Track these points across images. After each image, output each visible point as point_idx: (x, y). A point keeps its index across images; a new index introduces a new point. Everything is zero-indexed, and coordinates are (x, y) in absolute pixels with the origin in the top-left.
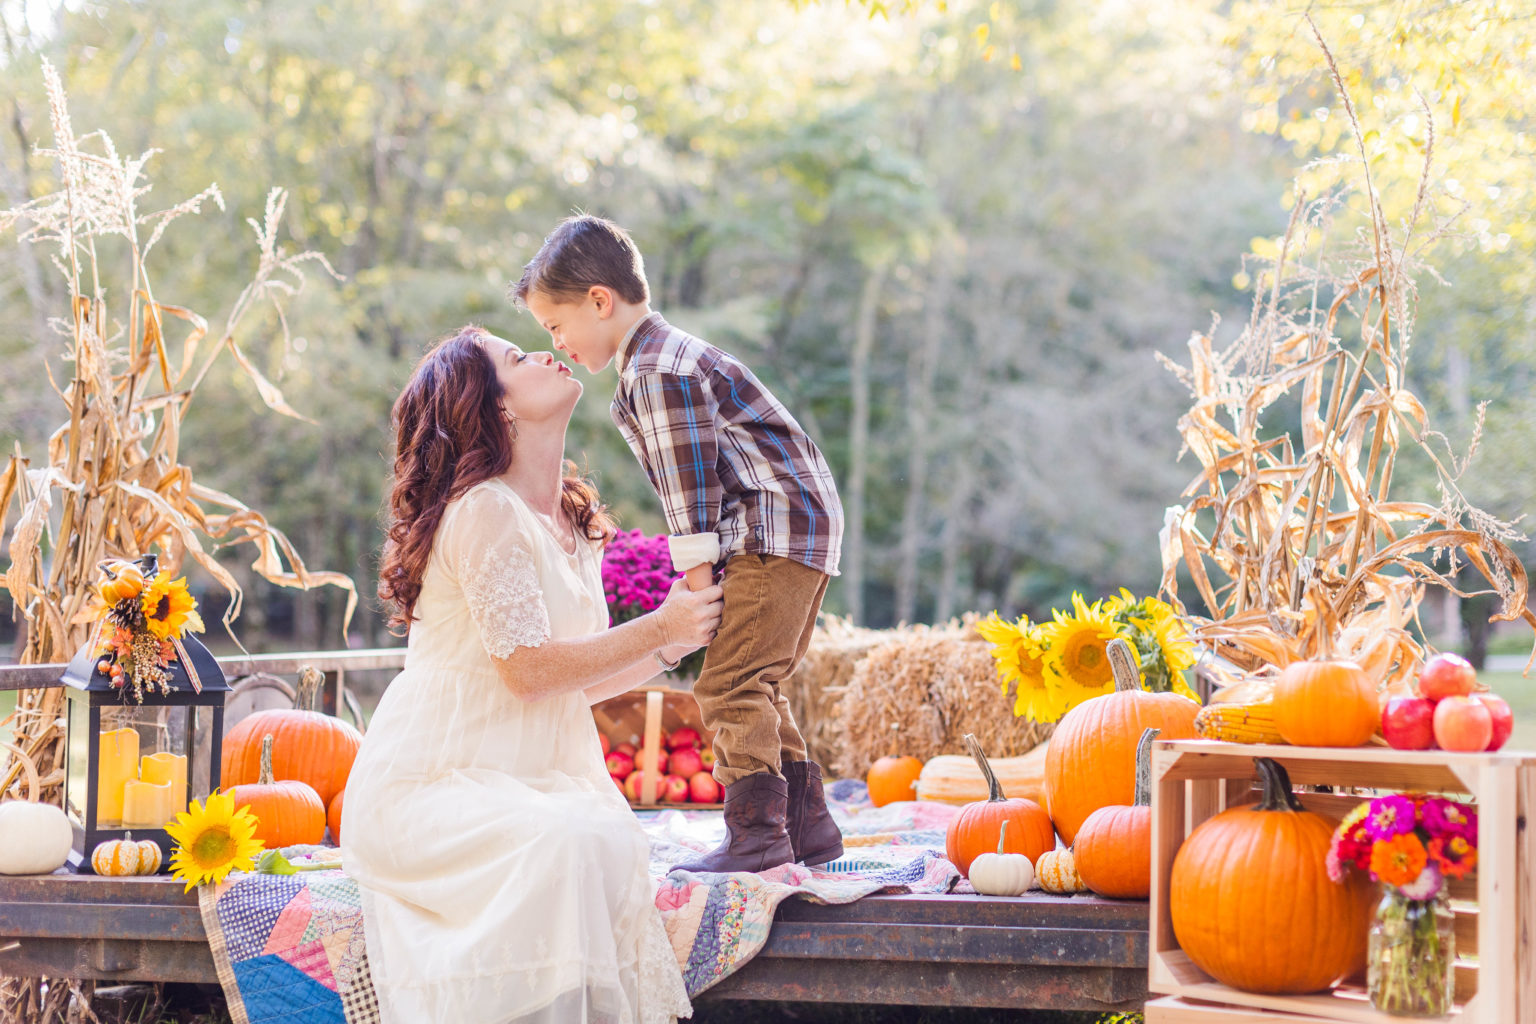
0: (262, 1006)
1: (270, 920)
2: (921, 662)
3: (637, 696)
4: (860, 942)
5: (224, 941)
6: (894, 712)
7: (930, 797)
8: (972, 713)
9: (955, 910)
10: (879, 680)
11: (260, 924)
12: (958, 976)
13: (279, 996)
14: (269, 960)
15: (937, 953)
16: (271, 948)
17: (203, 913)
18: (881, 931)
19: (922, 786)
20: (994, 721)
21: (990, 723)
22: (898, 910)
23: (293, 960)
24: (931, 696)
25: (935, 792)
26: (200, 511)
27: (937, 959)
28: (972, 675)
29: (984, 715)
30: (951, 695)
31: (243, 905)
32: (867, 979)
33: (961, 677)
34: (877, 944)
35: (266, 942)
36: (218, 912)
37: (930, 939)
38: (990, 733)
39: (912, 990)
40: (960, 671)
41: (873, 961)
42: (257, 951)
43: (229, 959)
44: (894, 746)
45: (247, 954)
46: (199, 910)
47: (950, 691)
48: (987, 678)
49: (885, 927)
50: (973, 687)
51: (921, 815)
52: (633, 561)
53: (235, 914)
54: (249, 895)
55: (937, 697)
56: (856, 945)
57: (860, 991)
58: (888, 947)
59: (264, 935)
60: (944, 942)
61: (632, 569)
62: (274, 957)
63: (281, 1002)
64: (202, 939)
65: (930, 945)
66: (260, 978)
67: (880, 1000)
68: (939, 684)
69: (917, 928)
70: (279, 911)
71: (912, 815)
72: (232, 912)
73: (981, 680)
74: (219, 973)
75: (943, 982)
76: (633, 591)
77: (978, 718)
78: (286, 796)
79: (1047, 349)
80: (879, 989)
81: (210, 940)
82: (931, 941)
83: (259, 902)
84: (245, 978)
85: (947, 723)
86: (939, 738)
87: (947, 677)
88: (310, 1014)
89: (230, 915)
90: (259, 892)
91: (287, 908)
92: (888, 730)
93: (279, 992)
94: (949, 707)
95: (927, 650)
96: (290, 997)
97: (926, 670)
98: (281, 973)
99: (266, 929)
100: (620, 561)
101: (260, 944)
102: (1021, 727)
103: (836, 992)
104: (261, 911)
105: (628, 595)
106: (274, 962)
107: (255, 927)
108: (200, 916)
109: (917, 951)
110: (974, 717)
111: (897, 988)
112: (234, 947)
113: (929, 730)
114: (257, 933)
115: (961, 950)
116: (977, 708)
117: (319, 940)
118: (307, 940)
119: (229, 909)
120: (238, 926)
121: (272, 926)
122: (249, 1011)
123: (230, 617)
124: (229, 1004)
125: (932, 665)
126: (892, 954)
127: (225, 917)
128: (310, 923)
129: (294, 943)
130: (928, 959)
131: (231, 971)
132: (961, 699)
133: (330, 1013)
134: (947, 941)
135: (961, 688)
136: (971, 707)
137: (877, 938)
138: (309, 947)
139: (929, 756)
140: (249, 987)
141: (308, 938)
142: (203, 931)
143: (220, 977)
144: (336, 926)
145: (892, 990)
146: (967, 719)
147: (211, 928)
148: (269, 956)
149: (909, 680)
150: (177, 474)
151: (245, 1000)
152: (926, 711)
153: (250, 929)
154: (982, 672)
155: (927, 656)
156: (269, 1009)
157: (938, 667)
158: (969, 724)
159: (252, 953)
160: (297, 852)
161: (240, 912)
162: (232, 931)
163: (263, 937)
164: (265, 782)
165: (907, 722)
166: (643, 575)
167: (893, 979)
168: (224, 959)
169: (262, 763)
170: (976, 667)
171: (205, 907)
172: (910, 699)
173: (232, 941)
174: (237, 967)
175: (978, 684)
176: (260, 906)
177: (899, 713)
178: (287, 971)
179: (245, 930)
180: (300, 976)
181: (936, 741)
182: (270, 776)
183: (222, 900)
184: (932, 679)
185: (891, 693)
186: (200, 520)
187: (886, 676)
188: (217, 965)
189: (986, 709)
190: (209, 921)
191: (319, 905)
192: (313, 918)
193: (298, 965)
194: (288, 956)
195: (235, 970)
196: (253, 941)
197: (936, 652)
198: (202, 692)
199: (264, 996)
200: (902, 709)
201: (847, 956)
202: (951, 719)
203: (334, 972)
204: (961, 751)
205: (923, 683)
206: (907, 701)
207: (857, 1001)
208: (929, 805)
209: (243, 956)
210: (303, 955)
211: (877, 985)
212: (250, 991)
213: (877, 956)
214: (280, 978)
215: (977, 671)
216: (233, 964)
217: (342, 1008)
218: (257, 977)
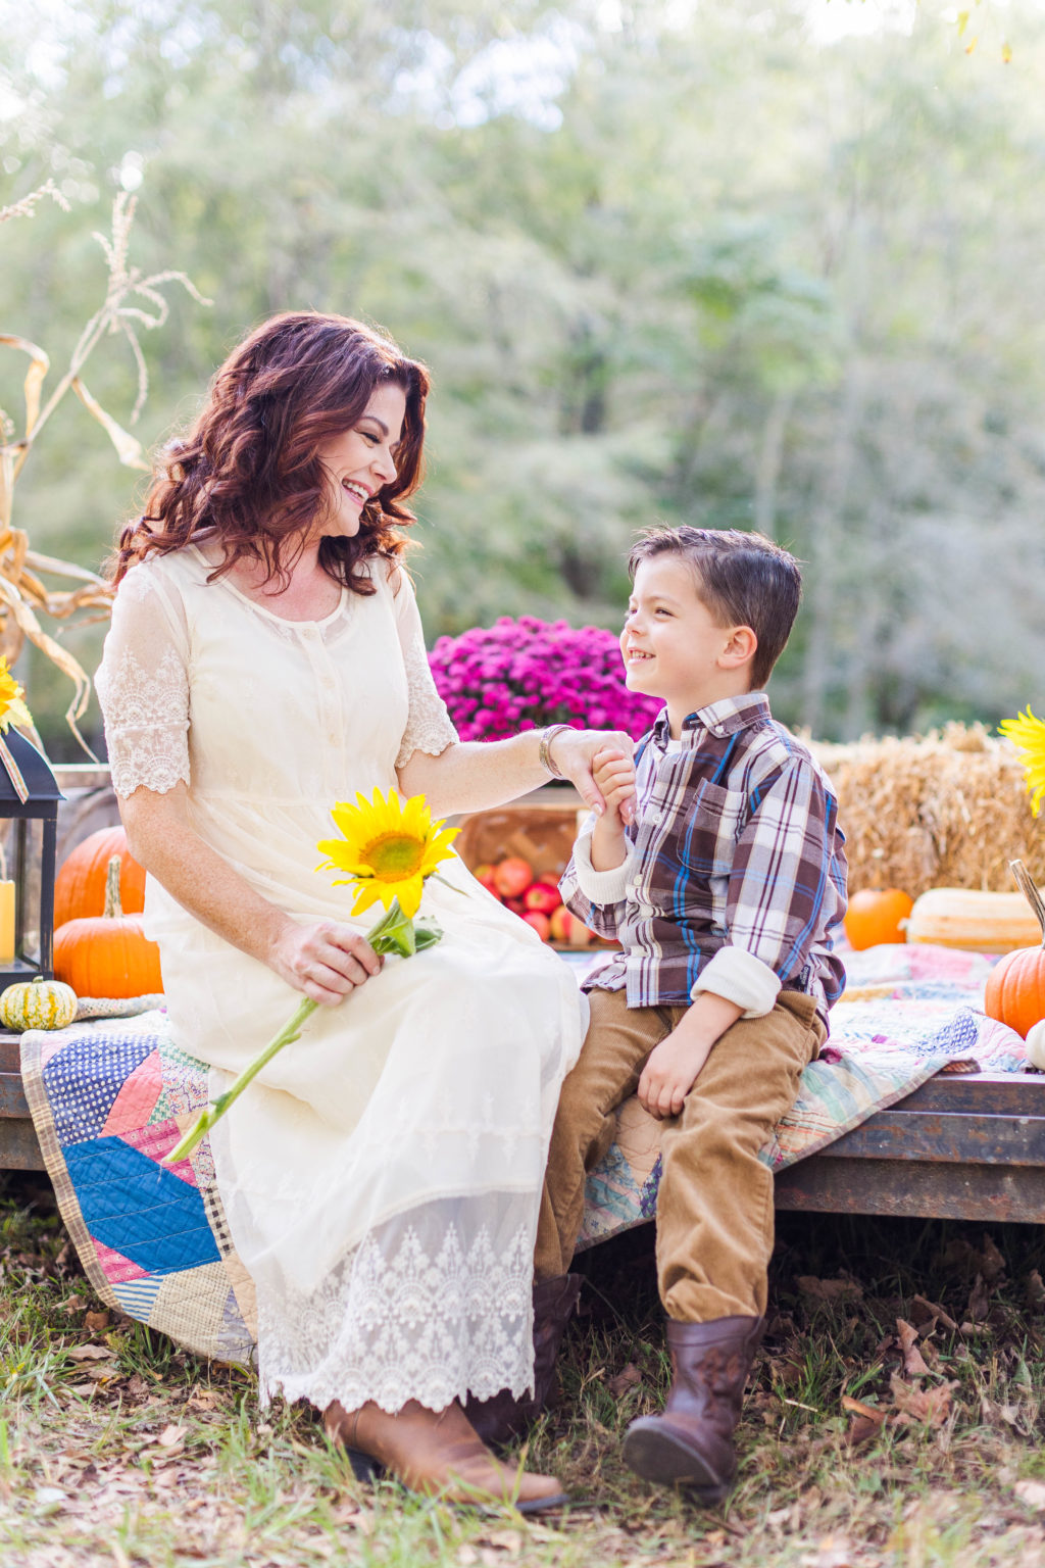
0: (101, 1202)
1: (109, 1093)
2: (909, 776)
3: (565, 816)
4: (887, 1136)
5: (52, 1119)
6: (875, 836)
7: (926, 940)
8: (974, 839)
9: (1013, 1094)
10: (855, 798)
11: (97, 1098)
12: (1017, 1182)
13: (123, 1191)
14: (108, 1143)
15: (992, 1151)
16: (111, 1128)
17: (25, 1081)
18: (915, 1122)
19: (914, 925)
20: (1001, 848)
21: (996, 851)
22: (935, 1093)
23: (140, 1144)
24: (921, 818)
25: (931, 933)
26: (39, 585)
27: (992, 1160)
28: (973, 792)
29: (989, 841)
30: (946, 817)
31: (76, 1073)
32: (893, 1184)
33: (960, 795)
34: (909, 1139)
35: (104, 1121)
36: (45, 1082)
37: (982, 1133)
38: (997, 862)
39: (954, 1199)
40: (959, 787)
41: (901, 1162)
42: (93, 1133)
43: (58, 1140)
44: (875, 877)
45: (81, 1136)
46: (20, 1078)
47: (945, 811)
48: (993, 796)
49: (921, 1117)
50: (975, 806)
51: (917, 962)
52: (558, 656)
53: (66, 1084)
54: (84, 1059)
55: (929, 819)
56: (880, 1140)
57: (883, 1200)
58: (924, 1143)
59: (102, 1112)
60: (1001, 1138)
61: (557, 665)
62: (115, 1139)
63: (126, 1197)
64: (24, 1116)
65: (982, 1142)
66: (97, 1167)
67: (909, 1212)
68: (932, 804)
69: (965, 1119)
70: (122, 1081)
71: (906, 962)
72: (61, 1081)
73: (985, 797)
74: (45, 1159)
75: (996, 1190)
76: (559, 692)
77: (981, 844)
78: (136, 931)
79: (958, 477)
80: (908, 1197)
81: (34, 1116)
82: (984, 1136)
83: (98, 1069)
84: (78, 1167)
85: (943, 849)
86: (932, 867)
87: (943, 795)
88: (162, 1213)
89: (59, 1085)
90: (97, 1056)
91: (131, 1078)
92: (868, 858)
93: (122, 1185)
94: (944, 830)
95: (915, 763)
96: (136, 1192)
97: (916, 786)
98: (124, 1161)
99: (105, 1104)
100: (544, 657)
101: (98, 1123)
102: (1037, 855)
103: (851, 1200)
104: (98, 1081)
105: (552, 696)
106: (116, 1146)
107: (90, 1101)
108: (21, 1086)
109: (964, 1149)
110: (975, 843)
111: (934, 1196)
112: (64, 1126)
113: (919, 859)
114: (92, 1108)
115: (1026, 1148)
116: (979, 833)
117: (172, 1119)
118: (157, 1119)
119: (57, 1078)
120: (69, 1099)
121: (112, 1101)
122: (83, 1209)
123: (75, 713)
124: (59, 1199)
125: (922, 781)
126: (930, 1152)
127: (53, 1088)
128: (161, 1098)
129: (140, 1122)
130: (979, 1160)
131: (61, 1156)
132: (959, 821)
133: (187, 1212)
134: (1008, 1136)
135: (960, 809)
136: (973, 830)
137: (909, 1131)
138: (160, 1129)
139: (920, 891)
140: (83, 1177)
141: (159, 1116)
142: (24, 1104)
143: (46, 1164)
144: (193, 1102)
145: (927, 1198)
146: (968, 844)
147: (35, 1101)
148: (110, 1138)
149: (893, 798)
150: (9, 539)
151: (78, 1194)
152: (915, 837)
153: (84, 1103)
154: (988, 790)
155: (916, 770)
156: (110, 1206)
157: (931, 783)
158: (970, 851)
159: (87, 1135)
160: (149, 1003)
161: (71, 1082)
162: (61, 1106)
163: (101, 1114)
164: (112, 915)
165: (891, 850)
166: (570, 673)
167: (928, 1185)
168: (52, 1142)
169: (107, 891)
170: (980, 781)
171: (29, 1074)
172: (896, 820)
173: (62, 1119)
174: (68, 1153)
175: (981, 802)
176: (97, 1074)
177: (881, 838)
178: (132, 1159)
179: (77, 1105)
180: (149, 1165)
181: (928, 871)
182: (117, 908)
183: (49, 1066)
184: (924, 797)
185: (871, 815)
186: (40, 597)
187: (865, 795)
188: (42, 1148)
189: (992, 832)
190: (32, 1093)
191: (172, 1075)
192: (164, 1091)
193: (146, 1150)
194: (132, 1139)
195: (66, 1156)
196: (88, 1119)
197: (928, 764)
198: (29, 802)
199: (103, 1189)
200: (885, 833)
201: (869, 1155)
202: (948, 846)
203: (191, 1161)
204: (959, 883)
205: (911, 802)
206: (891, 824)
207: (879, 1213)
208: (926, 949)
209: (75, 1139)
210: (151, 1139)
211: (905, 1192)
212: (85, 1182)
213: (909, 1155)
214: (125, 1167)
215: (982, 787)
216: (63, 1148)
217: (203, 1207)
218: (94, 1165)
